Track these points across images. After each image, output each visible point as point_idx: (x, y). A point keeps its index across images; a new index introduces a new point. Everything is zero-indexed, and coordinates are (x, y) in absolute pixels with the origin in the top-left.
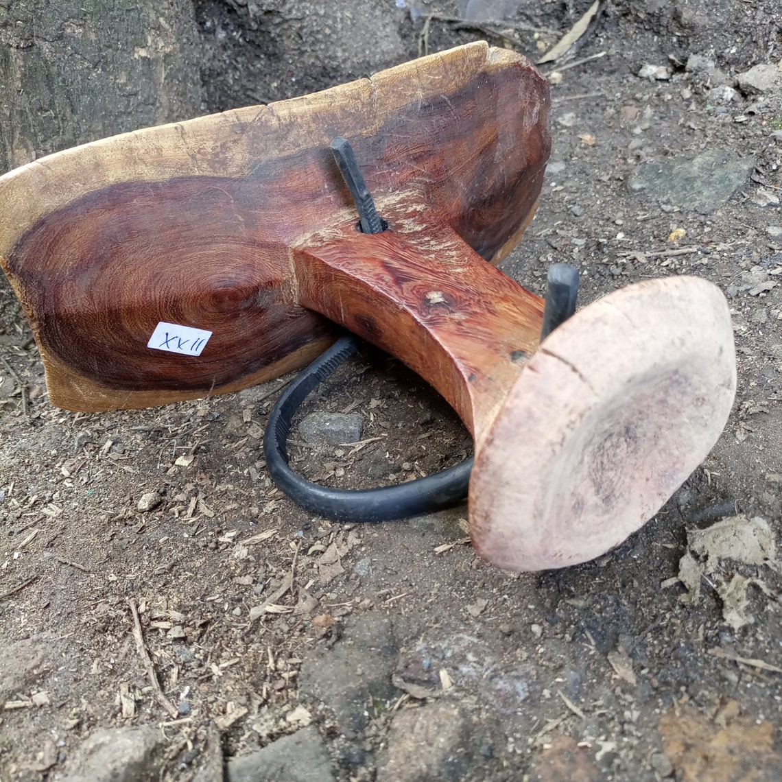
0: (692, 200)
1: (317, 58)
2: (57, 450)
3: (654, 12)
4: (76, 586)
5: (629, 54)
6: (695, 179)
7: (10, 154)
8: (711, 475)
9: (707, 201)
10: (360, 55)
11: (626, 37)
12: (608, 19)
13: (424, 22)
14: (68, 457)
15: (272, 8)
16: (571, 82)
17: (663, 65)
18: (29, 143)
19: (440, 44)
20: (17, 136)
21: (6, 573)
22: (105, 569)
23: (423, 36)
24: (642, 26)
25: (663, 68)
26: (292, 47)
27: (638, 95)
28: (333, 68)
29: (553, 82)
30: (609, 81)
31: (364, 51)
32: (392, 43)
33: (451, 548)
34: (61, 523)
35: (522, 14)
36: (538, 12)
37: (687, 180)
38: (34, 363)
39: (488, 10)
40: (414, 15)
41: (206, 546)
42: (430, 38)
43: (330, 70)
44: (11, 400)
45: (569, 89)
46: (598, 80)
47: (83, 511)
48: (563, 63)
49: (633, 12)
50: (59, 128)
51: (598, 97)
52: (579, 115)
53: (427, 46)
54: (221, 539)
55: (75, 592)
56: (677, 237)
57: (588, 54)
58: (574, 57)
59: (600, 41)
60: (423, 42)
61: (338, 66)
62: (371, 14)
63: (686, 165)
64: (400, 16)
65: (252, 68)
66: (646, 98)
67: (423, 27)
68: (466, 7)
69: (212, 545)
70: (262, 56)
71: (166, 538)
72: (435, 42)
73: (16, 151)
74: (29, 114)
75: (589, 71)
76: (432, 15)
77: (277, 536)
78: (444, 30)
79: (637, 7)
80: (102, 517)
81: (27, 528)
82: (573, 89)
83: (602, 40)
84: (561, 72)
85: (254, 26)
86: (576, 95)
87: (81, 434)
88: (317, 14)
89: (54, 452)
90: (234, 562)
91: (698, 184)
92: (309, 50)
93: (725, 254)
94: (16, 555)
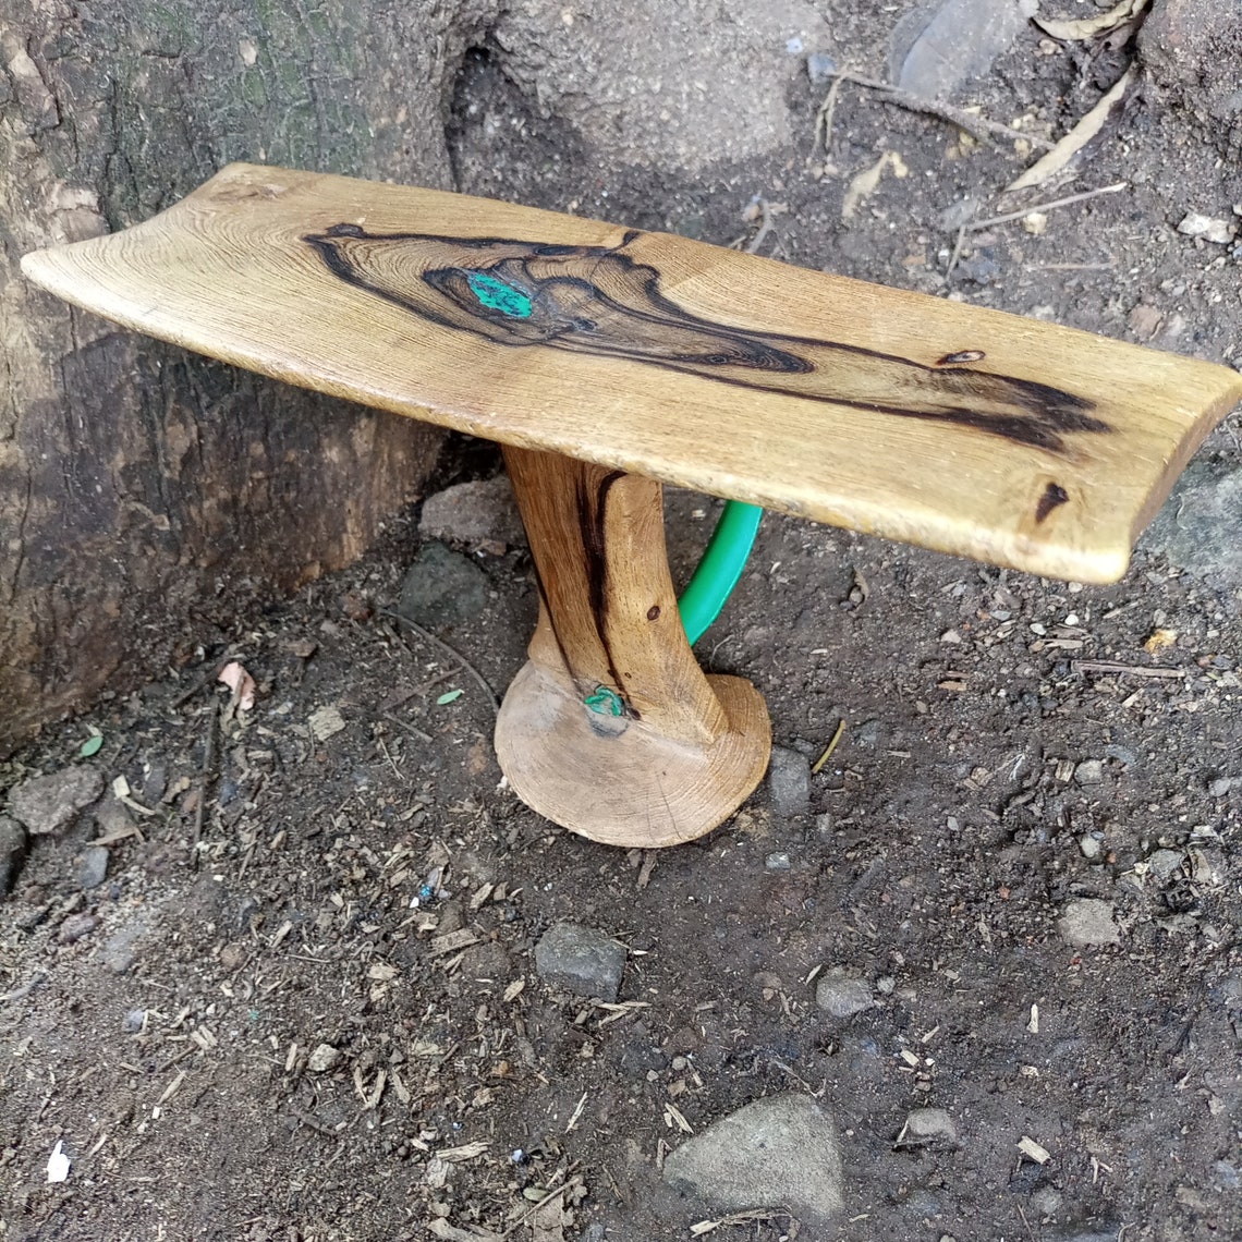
0: (1202, 562)
1: (645, 156)
2: (216, 923)
3: (1222, 118)
4: (227, 1186)
5: (1168, 188)
6: (1215, 521)
7: (159, 434)
8: (1100, 1167)
9: (1227, 567)
10: (715, 150)
11: (1171, 150)
12: (1143, 108)
13: (830, 84)
14: (229, 939)
15: (575, 89)
16: (1061, 232)
17: (1222, 218)
18: (188, 413)
19: (854, 125)
20: (171, 404)
21: (143, 1142)
22: (264, 1163)
23: (826, 111)
24: (1197, 134)
25: (1221, 224)
26: (605, 141)
27: (1166, 285)
28: (669, 175)
29: (1029, 229)
30: (1126, 235)
31: (723, 141)
32: (773, 124)
33: (715, 1229)
34: (214, 1064)
35: (999, 74)
36: (1028, 73)
37: (1201, 520)
38: (193, 741)
39: (940, 69)
40: (814, 69)
41: (395, 1150)
42: (836, 114)
43: (663, 178)
44: (159, 811)
45: (1053, 246)
46: (1107, 230)
47: (243, 1049)
48: (1053, 189)
49: (1187, 106)
50: (232, 381)
51: (1099, 272)
52: (1062, 310)
53: (830, 129)
54: (417, 1143)
55: (226, 1196)
56: (1159, 646)
57: (1098, 176)
58: (1072, 179)
59: (1123, 150)
60: (825, 122)
61: (679, 169)
62: (741, 78)
63: (1206, 491)
64: (792, 67)
65: (539, 179)
66: (1179, 291)
67: (827, 92)
68: (902, 64)
69: (402, 1151)
70: (557, 157)
71: (343, 1124)
72: (844, 122)
73: (169, 429)
74: (189, 368)
75: (1095, 212)
76: (845, 73)
77: (486, 1157)
78: (862, 100)
79: (1194, 97)
80: (266, 1068)
81: (171, 1064)
82: (1062, 248)
83: (1127, 148)
84: (1045, 213)
85: (545, 113)
86: (1064, 262)
87: (247, 904)
88: (649, 91)
89: (211, 927)
90: (426, 1190)
91: (1217, 531)
92: (632, 145)
93: (1228, 697)
94: (156, 1113)
